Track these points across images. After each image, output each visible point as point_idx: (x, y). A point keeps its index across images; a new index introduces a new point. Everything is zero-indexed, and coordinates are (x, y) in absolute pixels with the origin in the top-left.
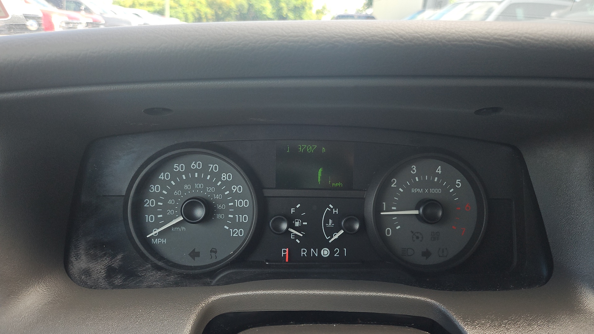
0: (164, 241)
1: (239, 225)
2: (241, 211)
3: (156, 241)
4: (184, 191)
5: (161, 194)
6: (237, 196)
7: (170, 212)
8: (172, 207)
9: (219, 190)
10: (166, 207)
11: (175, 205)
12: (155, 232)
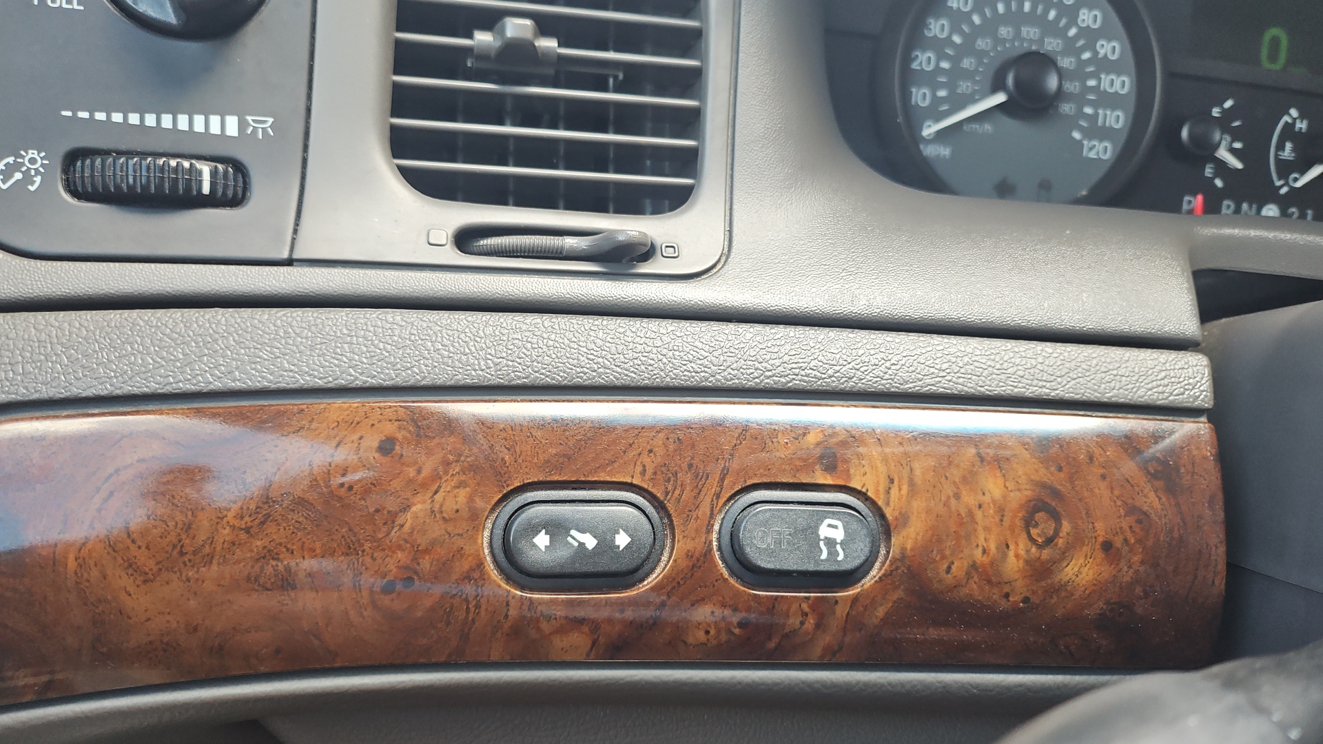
0: (945, 151)
1: (1103, 133)
2: (1110, 101)
3: (929, 151)
4: (998, 41)
5: (948, 41)
6: (1105, 65)
7: (964, 87)
8: (968, 75)
9: (1070, 48)
10: (957, 73)
11: (976, 71)
12: (929, 130)
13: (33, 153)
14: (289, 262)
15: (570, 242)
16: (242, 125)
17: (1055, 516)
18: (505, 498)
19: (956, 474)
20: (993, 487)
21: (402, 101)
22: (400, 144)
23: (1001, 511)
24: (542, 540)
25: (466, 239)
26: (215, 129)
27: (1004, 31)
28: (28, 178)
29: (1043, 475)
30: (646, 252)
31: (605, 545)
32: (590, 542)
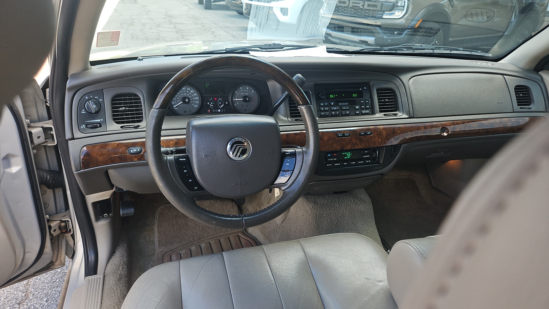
0: (177, 109)
1: (196, 104)
2: (197, 100)
6: (195, 96)
8: (178, 100)
9: (190, 95)
11: (179, 99)
12: (175, 106)
13: (84, 125)
14: (106, 131)
15: (131, 126)
16: (100, 120)
17: (177, 144)
18: (128, 148)
19: (168, 142)
20: (172, 142)
21: (114, 115)
22: (114, 119)
23: (172, 144)
24: (132, 151)
25: (122, 127)
26: (97, 121)
27: (182, 94)
28: (84, 127)
29: (176, 141)
30: (139, 126)
31: (137, 150)
32: (136, 150)
